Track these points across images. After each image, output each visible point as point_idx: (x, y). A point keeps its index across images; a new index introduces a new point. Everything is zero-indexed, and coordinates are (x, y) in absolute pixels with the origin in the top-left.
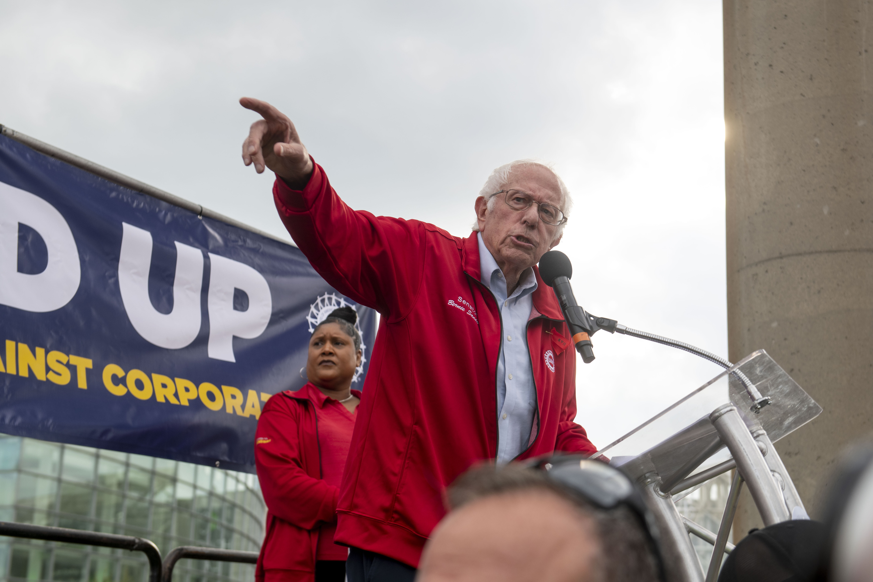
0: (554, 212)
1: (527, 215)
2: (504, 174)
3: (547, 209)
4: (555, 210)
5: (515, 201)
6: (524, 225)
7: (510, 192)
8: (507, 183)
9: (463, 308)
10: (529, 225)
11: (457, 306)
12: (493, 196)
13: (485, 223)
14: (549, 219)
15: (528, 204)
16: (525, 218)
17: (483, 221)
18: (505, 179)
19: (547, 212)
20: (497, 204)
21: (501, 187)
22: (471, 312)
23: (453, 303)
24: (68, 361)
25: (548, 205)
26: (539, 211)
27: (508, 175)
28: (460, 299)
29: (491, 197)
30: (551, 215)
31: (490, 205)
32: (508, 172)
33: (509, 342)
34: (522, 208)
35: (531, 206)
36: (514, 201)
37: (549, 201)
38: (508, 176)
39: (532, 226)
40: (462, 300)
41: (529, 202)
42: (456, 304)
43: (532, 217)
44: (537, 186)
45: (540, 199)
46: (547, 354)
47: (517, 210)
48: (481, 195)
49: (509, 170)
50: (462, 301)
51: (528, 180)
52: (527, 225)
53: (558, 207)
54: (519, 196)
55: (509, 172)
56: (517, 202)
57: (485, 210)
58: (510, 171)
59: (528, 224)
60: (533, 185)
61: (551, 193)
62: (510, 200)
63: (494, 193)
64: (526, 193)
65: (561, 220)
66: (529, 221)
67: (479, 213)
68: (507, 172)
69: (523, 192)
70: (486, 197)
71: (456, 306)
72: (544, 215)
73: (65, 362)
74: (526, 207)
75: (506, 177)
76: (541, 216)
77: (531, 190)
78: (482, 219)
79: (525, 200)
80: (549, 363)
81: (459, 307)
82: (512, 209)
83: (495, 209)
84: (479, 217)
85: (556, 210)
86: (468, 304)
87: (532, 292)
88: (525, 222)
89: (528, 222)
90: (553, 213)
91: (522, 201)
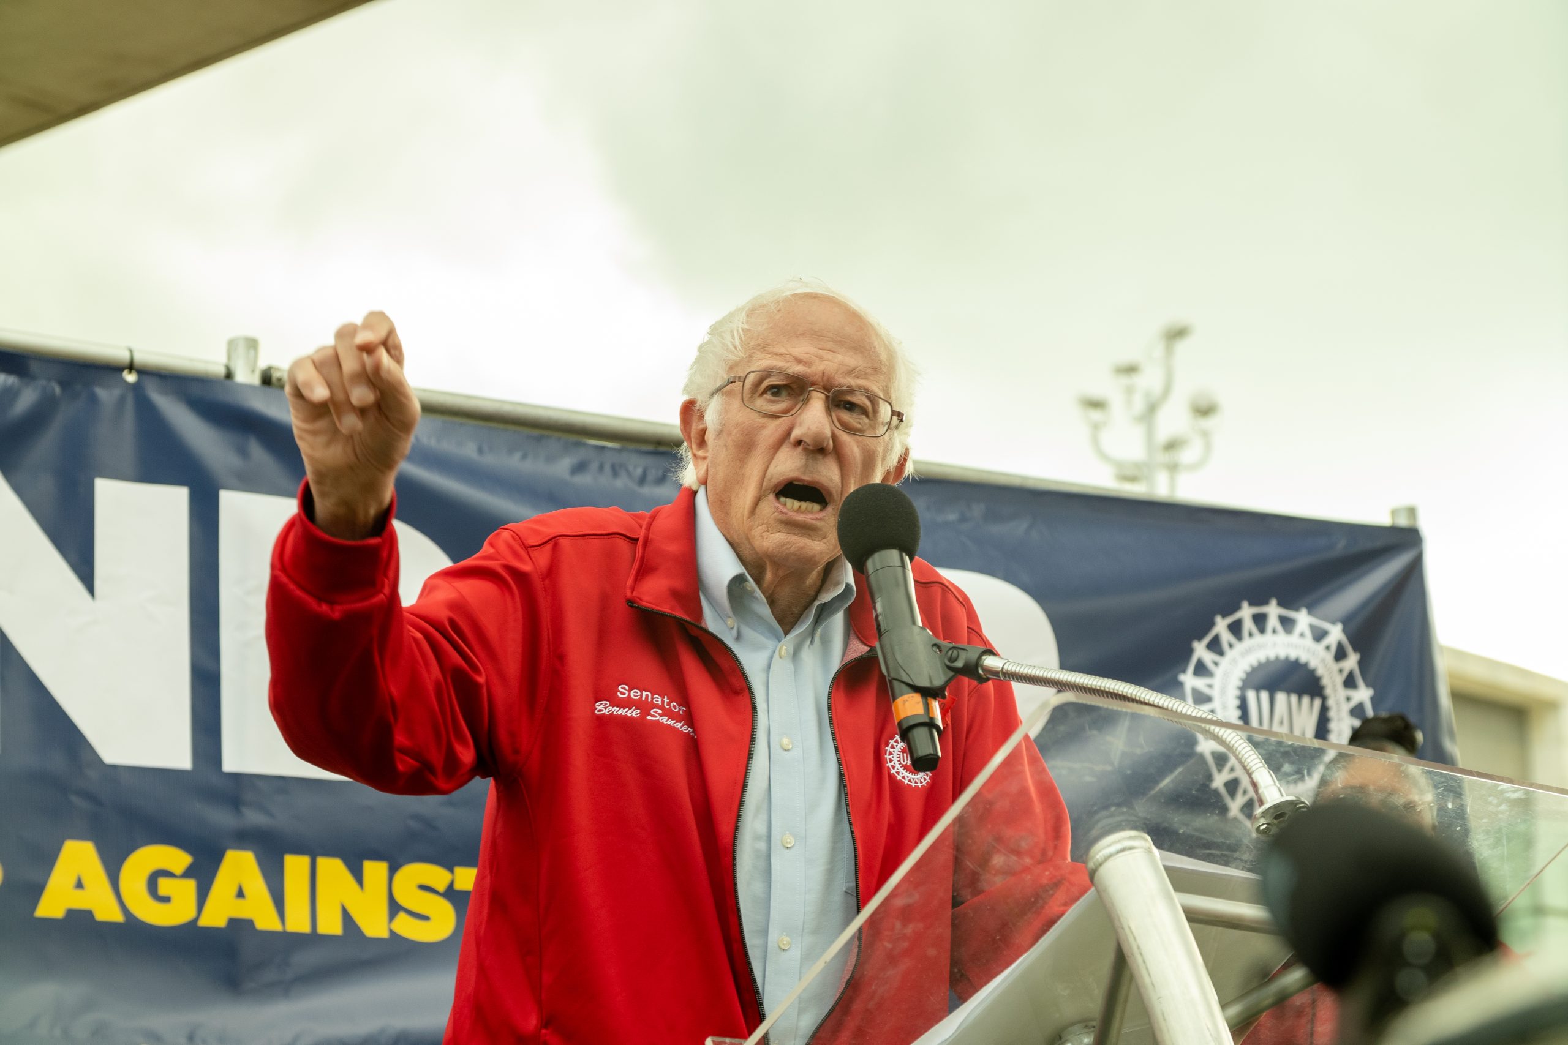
0: (868, 403)
1: (801, 425)
2: (733, 336)
3: (850, 398)
4: (868, 398)
5: (768, 396)
6: (800, 449)
7: (751, 378)
8: (743, 358)
9: (634, 710)
10: (811, 448)
11: (617, 712)
12: (716, 396)
13: (708, 461)
14: (860, 423)
15: (801, 398)
16: (796, 433)
17: (705, 458)
18: (735, 348)
19: (851, 407)
20: (727, 411)
21: (731, 368)
22: (660, 712)
23: (606, 708)
24: (451, 884)
25: (850, 391)
26: (828, 410)
27: (742, 336)
28: (623, 691)
29: (713, 395)
30: (864, 411)
31: (711, 417)
32: (740, 331)
33: (785, 753)
34: (785, 412)
35: (807, 401)
36: (765, 396)
37: (853, 382)
38: (741, 340)
39: (817, 450)
40: (629, 691)
41: (801, 394)
42: (615, 708)
43: (814, 428)
44: (813, 350)
45: (825, 378)
46: (892, 747)
47: (774, 416)
48: (688, 393)
49: (743, 323)
50: (629, 694)
51: (787, 341)
52: (805, 449)
53: (875, 388)
54: (775, 381)
55: (743, 329)
56: (773, 398)
57: (704, 431)
58: (746, 326)
59: (808, 447)
60: (803, 348)
61: (852, 360)
62: (755, 396)
63: (718, 386)
64: (790, 371)
65: (888, 420)
66: (807, 440)
67: (693, 440)
68: (738, 331)
69: (780, 372)
70: (700, 399)
71: (615, 713)
72: (846, 416)
73: (441, 888)
74: (795, 405)
75: (737, 342)
76: (840, 421)
77: (799, 361)
78: (700, 453)
79: (791, 387)
80: (903, 766)
81: (623, 712)
82: (763, 417)
83: (724, 424)
84: (695, 451)
85: (873, 399)
86: (647, 696)
87: (847, 605)
88: (799, 442)
89: (805, 442)
90: (865, 404)
91: (784, 393)
